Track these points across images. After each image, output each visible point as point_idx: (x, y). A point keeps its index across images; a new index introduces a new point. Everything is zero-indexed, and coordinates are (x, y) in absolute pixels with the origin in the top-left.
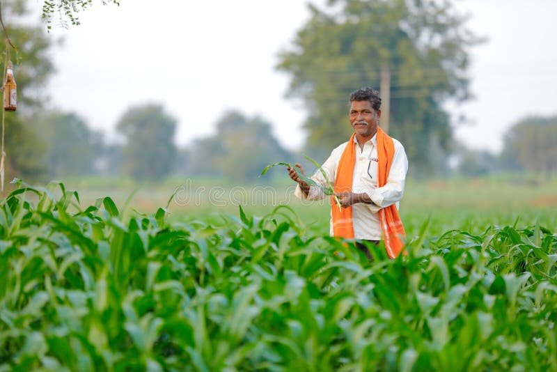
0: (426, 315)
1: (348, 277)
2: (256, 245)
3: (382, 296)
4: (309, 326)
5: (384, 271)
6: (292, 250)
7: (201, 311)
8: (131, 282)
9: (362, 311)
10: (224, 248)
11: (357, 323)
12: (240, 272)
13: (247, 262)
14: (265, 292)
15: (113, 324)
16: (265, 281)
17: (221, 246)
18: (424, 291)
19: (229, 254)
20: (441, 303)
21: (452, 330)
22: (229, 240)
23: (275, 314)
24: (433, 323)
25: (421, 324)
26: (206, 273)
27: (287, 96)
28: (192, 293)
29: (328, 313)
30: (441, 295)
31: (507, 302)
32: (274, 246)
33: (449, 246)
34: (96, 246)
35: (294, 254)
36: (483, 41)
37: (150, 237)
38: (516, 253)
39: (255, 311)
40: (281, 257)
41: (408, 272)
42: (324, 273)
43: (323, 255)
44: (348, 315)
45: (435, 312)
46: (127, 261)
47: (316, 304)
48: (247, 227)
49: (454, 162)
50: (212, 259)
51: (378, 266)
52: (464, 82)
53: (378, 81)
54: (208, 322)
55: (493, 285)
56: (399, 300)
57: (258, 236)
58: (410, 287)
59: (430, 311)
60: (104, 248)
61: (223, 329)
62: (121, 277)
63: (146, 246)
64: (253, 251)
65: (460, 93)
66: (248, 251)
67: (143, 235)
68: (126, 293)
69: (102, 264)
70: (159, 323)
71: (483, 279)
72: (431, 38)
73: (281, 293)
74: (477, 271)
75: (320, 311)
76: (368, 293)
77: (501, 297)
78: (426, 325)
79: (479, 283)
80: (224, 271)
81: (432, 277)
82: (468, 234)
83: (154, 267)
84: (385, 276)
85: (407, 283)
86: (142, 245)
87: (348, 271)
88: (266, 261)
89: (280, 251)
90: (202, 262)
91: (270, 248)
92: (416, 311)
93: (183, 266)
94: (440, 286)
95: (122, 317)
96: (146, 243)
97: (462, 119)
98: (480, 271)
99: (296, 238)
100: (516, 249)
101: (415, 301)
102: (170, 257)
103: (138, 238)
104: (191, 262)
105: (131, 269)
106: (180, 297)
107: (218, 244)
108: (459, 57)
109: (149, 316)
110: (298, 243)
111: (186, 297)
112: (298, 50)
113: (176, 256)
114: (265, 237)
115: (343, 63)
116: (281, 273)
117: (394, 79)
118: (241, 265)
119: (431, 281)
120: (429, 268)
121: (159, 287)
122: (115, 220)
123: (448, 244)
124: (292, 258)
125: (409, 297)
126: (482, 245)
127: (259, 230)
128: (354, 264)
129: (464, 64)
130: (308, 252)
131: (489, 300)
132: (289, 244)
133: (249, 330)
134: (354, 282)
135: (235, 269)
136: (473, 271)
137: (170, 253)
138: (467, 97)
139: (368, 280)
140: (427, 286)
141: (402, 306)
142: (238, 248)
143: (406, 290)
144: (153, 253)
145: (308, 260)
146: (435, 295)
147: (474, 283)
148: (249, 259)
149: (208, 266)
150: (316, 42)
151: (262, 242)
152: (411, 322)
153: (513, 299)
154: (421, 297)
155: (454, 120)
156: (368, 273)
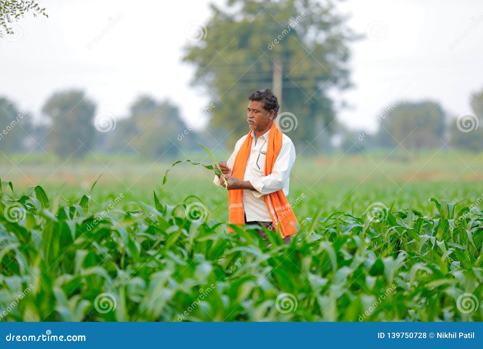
0: (316, 293)
1: (249, 259)
2: (169, 231)
3: (279, 277)
4: (216, 306)
5: (280, 254)
6: (200, 236)
7: (122, 292)
8: (60, 264)
9: (262, 292)
10: (141, 234)
11: (258, 304)
12: (155, 255)
13: (162, 246)
14: (178, 276)
15: (45, 306)
16: (178, 266)
17: (138, 232)
18: (314, 272)
19: (145, 239)
20: (329, 283)
21: (339, 307)
22: (145, 227)
23: (187, 295)
24: (323, 301)
25: (312, 302)
26: (126, 256)
27: (193, 84)
28: (114, 275)
29: (233, 294)
30: (329, 275)
31: (385, 282)
32: (185, 232)
33: (334, 226)
34: (30, 234)
35: (202, 240)
36: (361, 37)
37: (77, 225)
38: (392, 233)
39: (169, 293)
40: (191, 242)
41: (301, 256)
42: (228, 256)
43: (228, 240)
44: (250, 297)
45: (324, 291)
46: (57, 247)
47: (222, 285)
48: (161, 215)
49: (337, 140)
50: (131, 244)
51: (275, 250)
52: (345, 73)
53: (271, 73)
54: (128, 301)
55: (374, 266)
56: (293, 280)
57: (171, 223)
58: (303, 268)
59: (320, 290)
60: (37, 235)
61: (141, 308)
62: (51, 261)
63: (73, 234)
64: (167, 236)
65: (342, 82)
66: (163, 236)
67: (71, 224)
68: (57, 277)
69: (36, 253)
70: (86, 304)
71: (365, 262)
72: (317, 34)
73: (191, 276)
74: (360, 255)
75: (225, 293)
76: (267, 275)
77: (380, 278)
78: (316, 303)
79: (362, 265)
80: (142, 255)
81: (321, 259)
82: (350, 216)
83: (81, 254)
84: (281, 258)
85: (300, 265)
86: (70, 232)
87: (249, 254)
88: (178, 246)
89: (191, 236)
90: (122, 246)
91: (182, 234)
92: (308, 290)
93: (105, 250)
94: (329, 268)
95: (53, 299)
96: (73, 231)
97: (344, 105)
98: (363, 255)
99: (204, 225)
100: (392, 230)
101: (307, 280)
102: (95, 244)
103: (66, 226)
104: (113, 246)
105: (60, 254)
106: (103, 279)
107: (136, 230)
108: (340, 51)
109: (76, 298)
110: (206, 229)
111: (108, 279)
112: (202, 45)
113: (99, 242)
114: (177, 224)
115: (241, 56)
116: (191, 256)
117: (285, 71)
118: (156, 248)
119: (321, 263)
120: (319, 251)
121: (85, 272)
122: (46, 212)
123: (334, 224)
124: (201, 243)
125: (302, 277)
126: (363, 226)
127: (172, 217)
128: (254, 249)
129: (345, 57)
130: (215, 238)
131: (371, 280)
132: (198, 230)
133: (164, 309)
134: (254, 265)
135: (151, 252)
136: (357, 254)
137: (95, 239)
138: (348, 86)
139: (267, 263)
140: (317, 267)
141: (295, 285)
142: (153, 234)
143: (299, 272)
144: (79, 241)
145: (214, 245)
146: (324, 276)
147: (357, 265)
148: (163, 243)
149: (128, 250)
150: (217, 37)
151: (175, 228)
152: (304, 299)
153: (391, 279)
154: (312, 278)
155: (336, 106)
156: (267, 256)
